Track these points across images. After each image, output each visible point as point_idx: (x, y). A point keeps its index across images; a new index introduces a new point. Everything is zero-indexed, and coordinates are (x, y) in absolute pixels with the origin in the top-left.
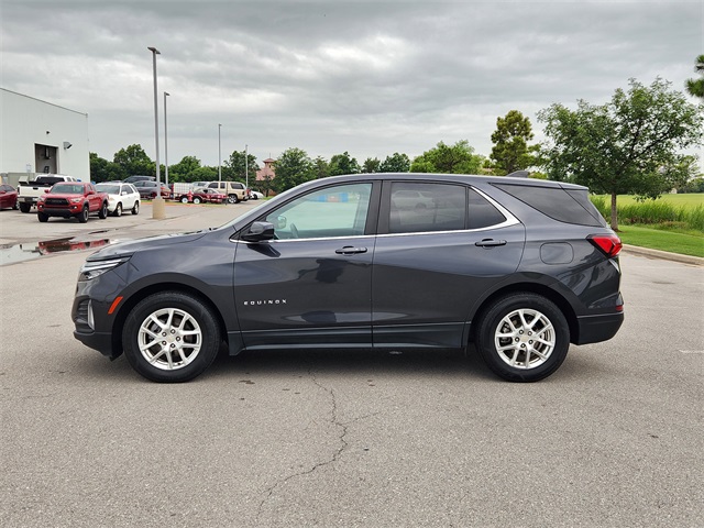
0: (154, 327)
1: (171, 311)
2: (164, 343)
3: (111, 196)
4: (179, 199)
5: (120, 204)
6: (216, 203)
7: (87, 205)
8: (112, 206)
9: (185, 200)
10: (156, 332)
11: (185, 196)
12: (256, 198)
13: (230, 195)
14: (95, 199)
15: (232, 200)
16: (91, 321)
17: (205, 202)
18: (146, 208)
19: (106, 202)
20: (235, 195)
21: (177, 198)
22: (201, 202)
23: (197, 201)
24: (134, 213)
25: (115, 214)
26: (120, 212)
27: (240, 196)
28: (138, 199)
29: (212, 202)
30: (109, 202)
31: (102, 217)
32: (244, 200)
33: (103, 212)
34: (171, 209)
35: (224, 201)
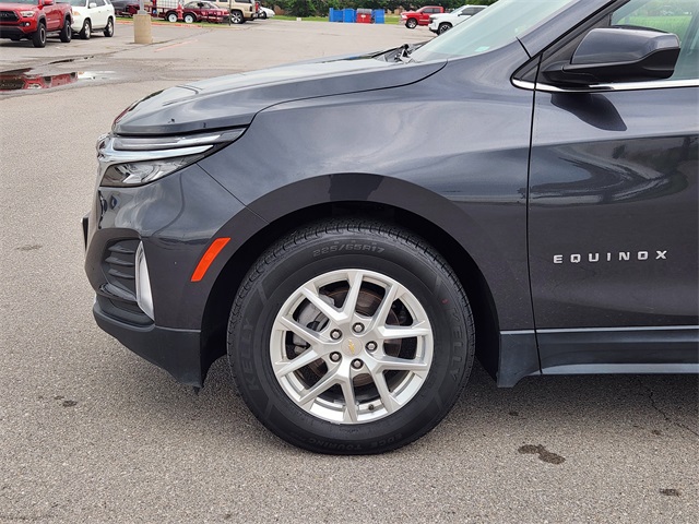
0: (307, 315)
1: (356, 277)
2: (337, 357)
3: (75, 9)
4: (165, 16)
5: (88, 20)
6: (216, 22)
7: (43, 20)
8: (77, 24)
9: (172, 18)
10: (313, 326)
11: (173, 12)
12: (265, 17)
13: (233, 11)
14: (55, 12)
15: (236, 19)
16: (145, 294)
17: (200, 21)
18: (123, 28)
19: (68, 17)
20: (240, 11)
21: (162, 15)
22: (196, 20)
23: (189, 19)
24: (107, 34)
25: (81, 35)
26: (88, 32)
27: (247, 13)
28: (112, 14)
29: (209, 21)
30: (74, 17)
31: (65, 40)
32: (252, 18)
33: (65, 33)
34: (157, 30)
35: (226, 20)
